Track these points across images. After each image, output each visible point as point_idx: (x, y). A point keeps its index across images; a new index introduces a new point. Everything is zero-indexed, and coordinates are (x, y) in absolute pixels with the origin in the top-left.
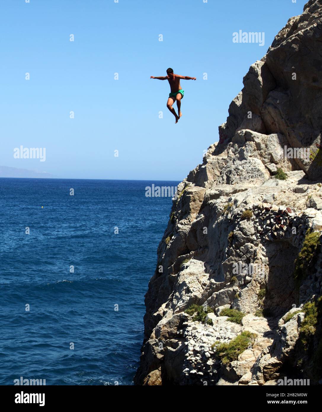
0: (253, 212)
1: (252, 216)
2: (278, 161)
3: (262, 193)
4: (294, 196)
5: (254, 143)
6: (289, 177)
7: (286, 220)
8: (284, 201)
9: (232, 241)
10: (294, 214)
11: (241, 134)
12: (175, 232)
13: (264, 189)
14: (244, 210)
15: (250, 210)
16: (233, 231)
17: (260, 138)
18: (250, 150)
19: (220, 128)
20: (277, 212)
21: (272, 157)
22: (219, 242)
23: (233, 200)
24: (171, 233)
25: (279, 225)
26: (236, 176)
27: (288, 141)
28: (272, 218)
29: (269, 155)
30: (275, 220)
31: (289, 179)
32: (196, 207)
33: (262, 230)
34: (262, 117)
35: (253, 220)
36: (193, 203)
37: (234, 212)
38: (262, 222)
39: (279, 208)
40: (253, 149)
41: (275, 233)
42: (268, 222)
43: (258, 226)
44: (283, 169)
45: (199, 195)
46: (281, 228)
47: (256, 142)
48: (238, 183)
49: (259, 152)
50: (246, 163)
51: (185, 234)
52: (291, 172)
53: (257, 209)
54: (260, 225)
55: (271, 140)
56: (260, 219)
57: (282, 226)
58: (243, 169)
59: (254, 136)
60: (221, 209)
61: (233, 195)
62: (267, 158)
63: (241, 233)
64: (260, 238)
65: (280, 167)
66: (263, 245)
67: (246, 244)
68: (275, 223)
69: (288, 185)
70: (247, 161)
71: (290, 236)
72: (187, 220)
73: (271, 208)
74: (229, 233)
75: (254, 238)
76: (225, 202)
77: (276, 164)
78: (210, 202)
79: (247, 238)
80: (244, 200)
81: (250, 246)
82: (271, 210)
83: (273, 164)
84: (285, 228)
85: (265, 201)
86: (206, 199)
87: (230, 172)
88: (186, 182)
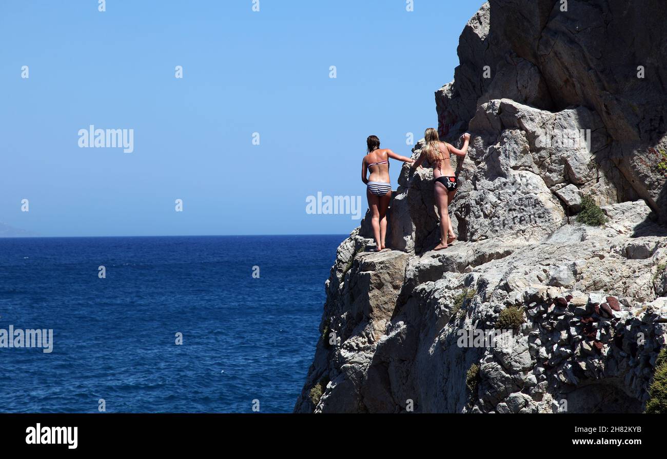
0: (526, 310)
1: (524, 322)
2: (584, 179)
3: (548, 262)
4: (624, 267)
5: (524, 132)
6: (611, 217)
7: (607, 328)
8: (600, 281)
9: (476, 389)
10: (626, 313)
11: (490, 111)
12: (335, 372)
13: (551, 250)
14: (503, 307)
15: (518, 305)
16: (478, 363)
17: (537, 120)
18: (515, 153)
19: (439, 95)
20: (584, 308)
21: (568, 167)
22: (444, 392)
23: (475, 282)
24: (324, 375)
25: (592, 343)
26: (482, 219)
27: (605, 127)
28: (574, 324)
29: (561, 164)
30: (579, 330)
31: (611, 223)
32: (386, 303)
33: (550, 356)
34: (541, 67)
35: (525, 332)
36: (376, 292)
37: (478, 312)
38: (549, 337)
39: (590, 299)
40: (521, 148)
41: (583, 365)
42: (564, 335)
43: (538, 346)
44: (596, 198)
45: (392, 270)
46: (597, 351)
47: (526, 130)
48: (487, 238)
49: (536, 156)
50: (505, 184)
51: (359, 374)
52: (616, 205)
53: (535, 303)
54: (543, 344)
55: (565, 124)
56: (543, 327)
57: (598, 345)
58: (499, 202)
59: (523, 117)
60: (446, 306)
61: (477, 268)
62: (555, 171)
63: (499, 366)
64: (545, 377)
65: (590, 193)
66: (555, 397)
67: (512, 395)
68: (580, 337)
69: (609, 239)
70: (507, 180)
71: (618, 370)
72: (363, 337)
73: (569, 298)
74: (468, 368)
75: (530, 380)
76: (458, 287)
77: (580, 185)
78: (420, 287)
79: (515, 380)
80: (502, 280)
81: (521, 400)
82: (569, 303)
83: (572, 186)
84: (605, 350)
85: (554, 282)
86: (410, 284)
87: (467, 208)
88: (358, 237)
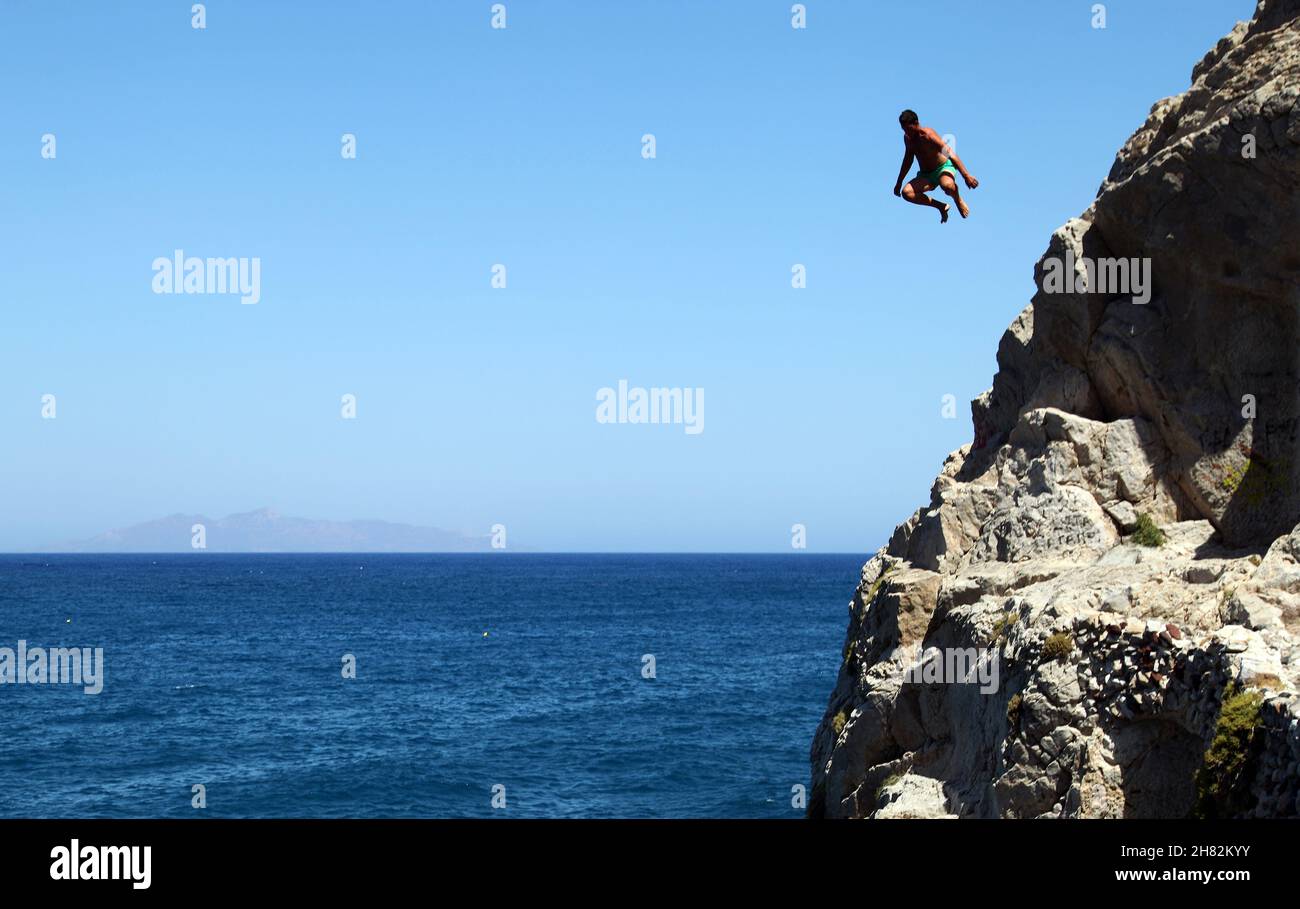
0: (1075, 638)
1: (1071, 650)
2: (1139, 496)
3: (1099, 586)
4: (1186, 592)
5: (1072, 444)
6: (1170, 538)
7: (1166, 658)
8: (1159, 607)
9: (1018, 722)
10: (1189, 642)
11: (1034, 421)
12: (860, 700)
13: (1101, 573)
14: (1049, 634)
15: (1067, 632)
16: (1020, 694)
17: (1086, 431)
18: (1061, 466)
19: (975, 404)
20: (1141, 636)
21: (1121, 483)
22: (982, 724)
23: (1017, 606)
24: (847, 702)
25: (1149, 674)
26: (1024, 538)
27: (1164, 440)
28: (1129, 653)
29: (1113, 479)
30: (1135, 660)
31: (1169, 545)
32: (916, 628)
33: (1101, 688)
34: (1091, 374)
35: (1074, 661)
36: (906, 615)
37: (1021, 639)
38: (1100, 666)
39: (1147, 627)
40: (1069, 462)
41: (1138, 698)
42: (1118, 665)
43: (1088, 677)
44: (1152, 517)
45: (924, 593)
46: (1154, 684)
47: (1075, 443)
48: (1029, 558)
49: (1086, 470)
50: (1050, 501)
51: (887, 703)
52: (1176, 524)
53: (1085, 630)
54: (1093, 675)
55: (1118, 435)
56: (1095, 657)
57: (1157, 677)
58: (1044, 519)
59: (1071, 428)
60: (984, 632)
61: (1019, 591)
62: (1107, 487)
63: (1044, 698)
64: (1095, 710)
65: (1146, 511)
66: (1106, 731)
67: (1059, 729)
68: (1136, 668)
69: (1169, 562)
70: (1053, 496)
71: (1178, 704)
72: (891, 663)
73: (1124, 625)
74: (1010, 698)
75: (1078, 713)
76: (997, 612)
77: (1134, 502)
78: (954, 611)
79: (1061, 712)
80: (1047, 605)
81: (1069, 735)
82: (1123, 631)
83: (1125, 504)
84: (1164, 682)
85: (1107, 608)
86: (943, 605)
87: (1008, 527)
88: (885, 556)
